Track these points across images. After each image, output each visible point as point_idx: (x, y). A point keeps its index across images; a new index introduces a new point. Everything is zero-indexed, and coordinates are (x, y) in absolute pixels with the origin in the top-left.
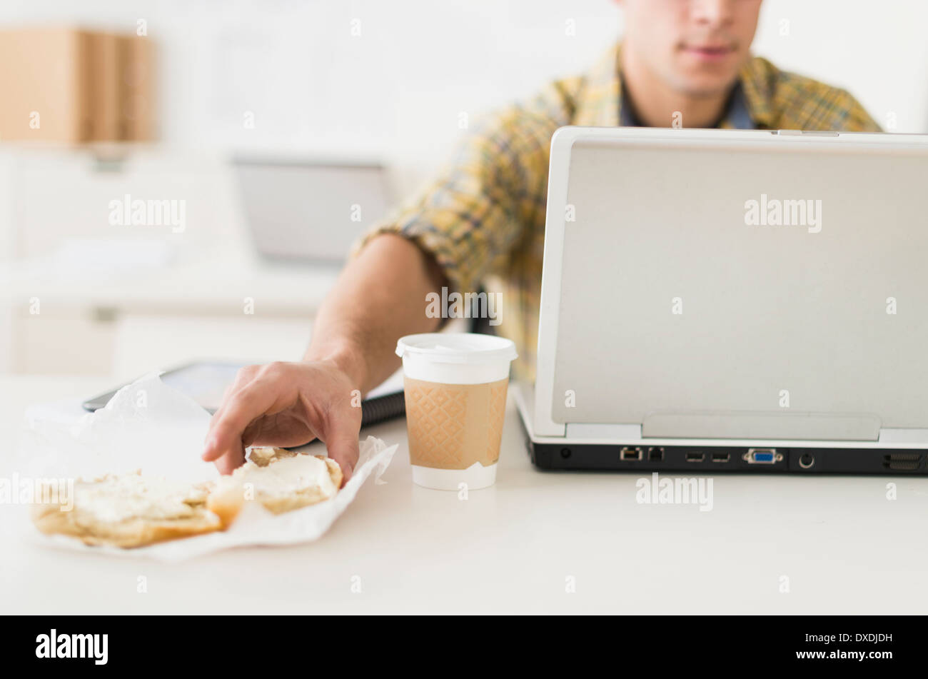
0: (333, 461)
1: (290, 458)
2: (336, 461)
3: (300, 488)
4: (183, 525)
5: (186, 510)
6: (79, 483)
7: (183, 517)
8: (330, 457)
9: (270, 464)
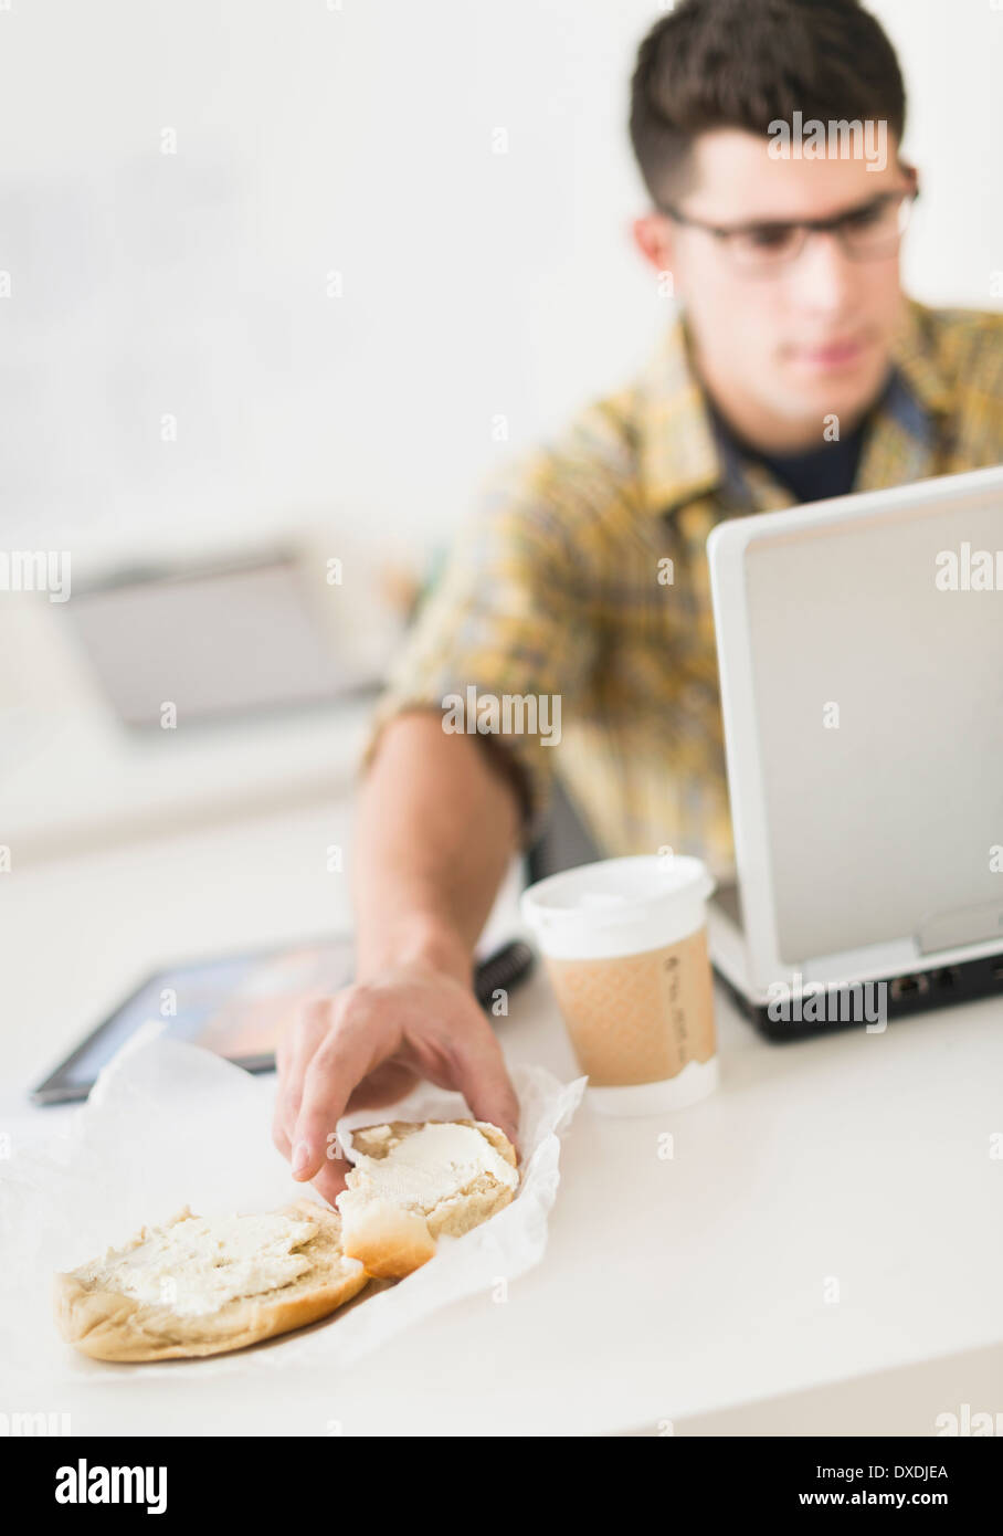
0: (489, 1125)
1: (416, 1134)
2: (495, 1125)
3: (464, 1183)
4: (310, 1291)
5: (299, 1263)
6: (112, 1255)
7: (303, 1276)
8: (478, 1119)
9: (391, 1152)
